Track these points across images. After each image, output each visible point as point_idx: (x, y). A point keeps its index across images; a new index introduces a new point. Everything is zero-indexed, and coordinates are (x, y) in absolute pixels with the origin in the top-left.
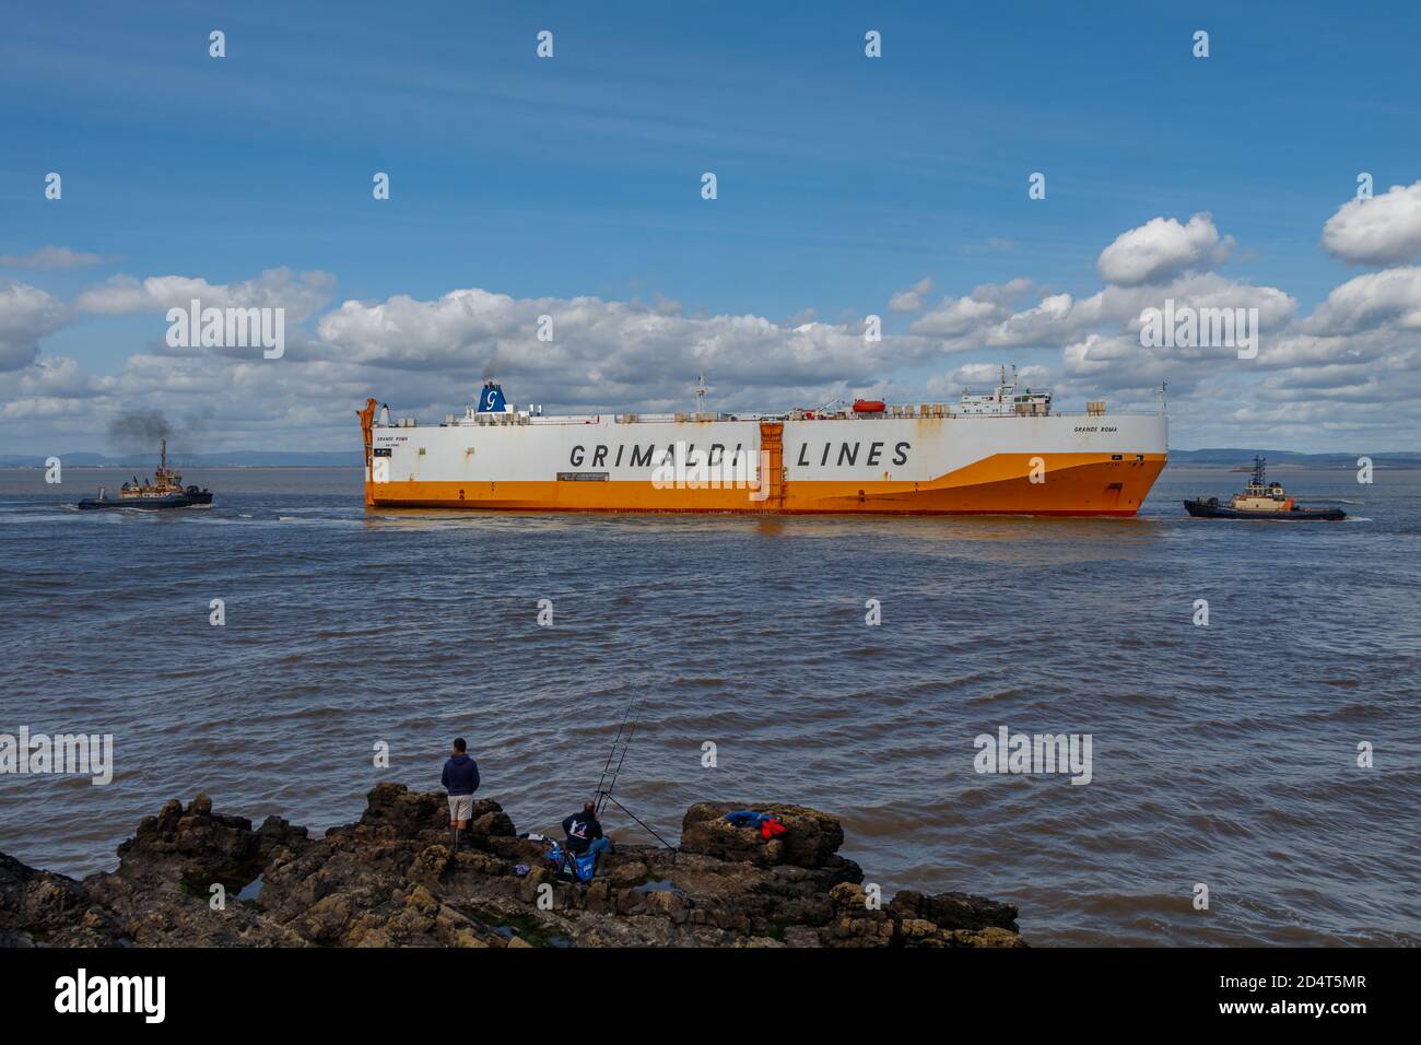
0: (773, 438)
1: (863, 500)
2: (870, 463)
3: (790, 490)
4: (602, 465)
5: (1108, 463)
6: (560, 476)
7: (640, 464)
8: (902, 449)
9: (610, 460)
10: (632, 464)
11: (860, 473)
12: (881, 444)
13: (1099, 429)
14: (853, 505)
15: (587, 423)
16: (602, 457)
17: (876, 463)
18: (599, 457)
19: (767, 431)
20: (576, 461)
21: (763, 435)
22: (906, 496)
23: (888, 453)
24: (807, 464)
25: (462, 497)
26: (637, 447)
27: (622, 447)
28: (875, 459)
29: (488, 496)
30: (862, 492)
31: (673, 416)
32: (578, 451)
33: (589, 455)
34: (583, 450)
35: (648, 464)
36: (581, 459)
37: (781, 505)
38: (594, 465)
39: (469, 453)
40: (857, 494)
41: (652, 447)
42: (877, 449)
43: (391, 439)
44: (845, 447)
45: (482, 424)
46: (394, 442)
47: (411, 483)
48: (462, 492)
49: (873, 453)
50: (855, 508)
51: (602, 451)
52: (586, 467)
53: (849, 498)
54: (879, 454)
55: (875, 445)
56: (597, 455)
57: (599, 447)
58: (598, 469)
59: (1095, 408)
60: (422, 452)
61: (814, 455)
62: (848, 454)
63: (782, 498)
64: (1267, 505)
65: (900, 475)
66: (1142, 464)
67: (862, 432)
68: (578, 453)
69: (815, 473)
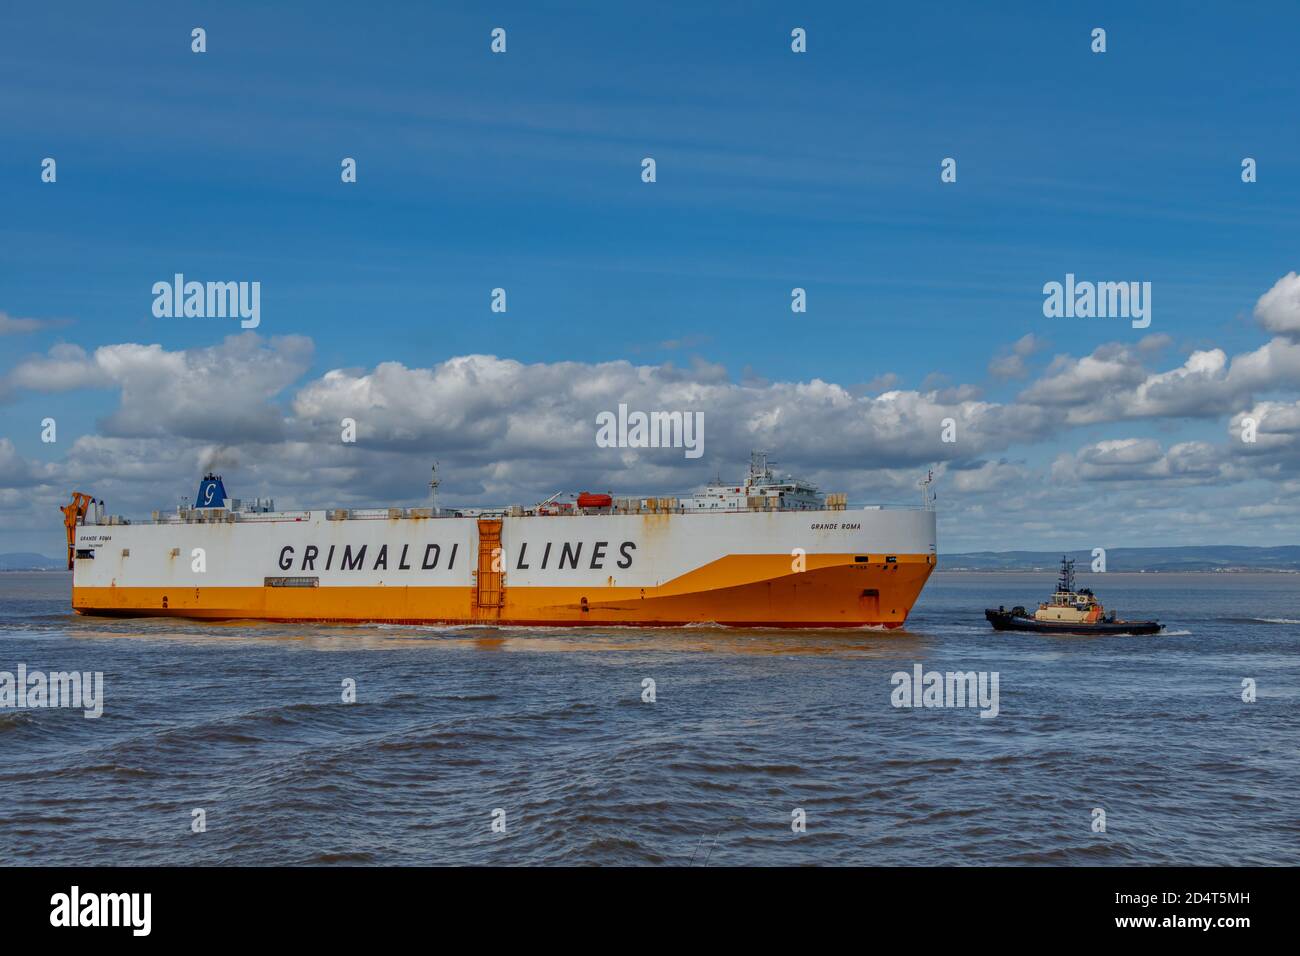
0: (492, 538)
1: (585, 609)
2: (594, 566)
3: (509, 597)
4: (312, 568)
5: (851, 566)
6: (269, 582)
7: (352, 567)
8: (628, 549)
9: (320, 561)
10: (343, 568)
11: (581, 578)
12: (605, 544)
13: (839, 526)
14: (576, 615)
15: (298, 520)
16: (312, 559)
17: (600, 566)
18: (309, 559)
19: (485, 530)
20: (285, 564)
21: (481, 534)
22: (632, 605)
23: (612, 554)
24: (526, 567)
25: (165, 605)
26: (348, 548)
27: (333, 547)
28: (598, 561)
29: (191, 605)
30: (584, 600)
31: (386, 512)
32: (288, 552)
33: (298, 557)
34: (292, 551)
35: (360, 568)
36: (290, 561)
37: (499, 615)
38: (304, 568)
39: (174, 554)
40: (578, 602)
41: (365, 547)
42: (601, 550)
43: (95, 538)
44: (567, 547)
45: (189, 521)
46: (98, 542)
47: (113, 590)
48: (165, 599)
49: (596, 555)
50: (578, 619)
51: (312, 553)
52: (295, 571)
53: (571, 607)
54: (602, 555)
55: (598, 545)
56: (307, 557)
57: (309, 548)
58: (308, 573)
59: (835, 502)
60: (126, 553)
61: (533, 557)
62: (570, 556)
63: (501, 607)
64: (1070, 615)
65: (625, 580)
66: (896, 567)
67: (584, 529)
68: (288, 554)
69: (536, 578)
